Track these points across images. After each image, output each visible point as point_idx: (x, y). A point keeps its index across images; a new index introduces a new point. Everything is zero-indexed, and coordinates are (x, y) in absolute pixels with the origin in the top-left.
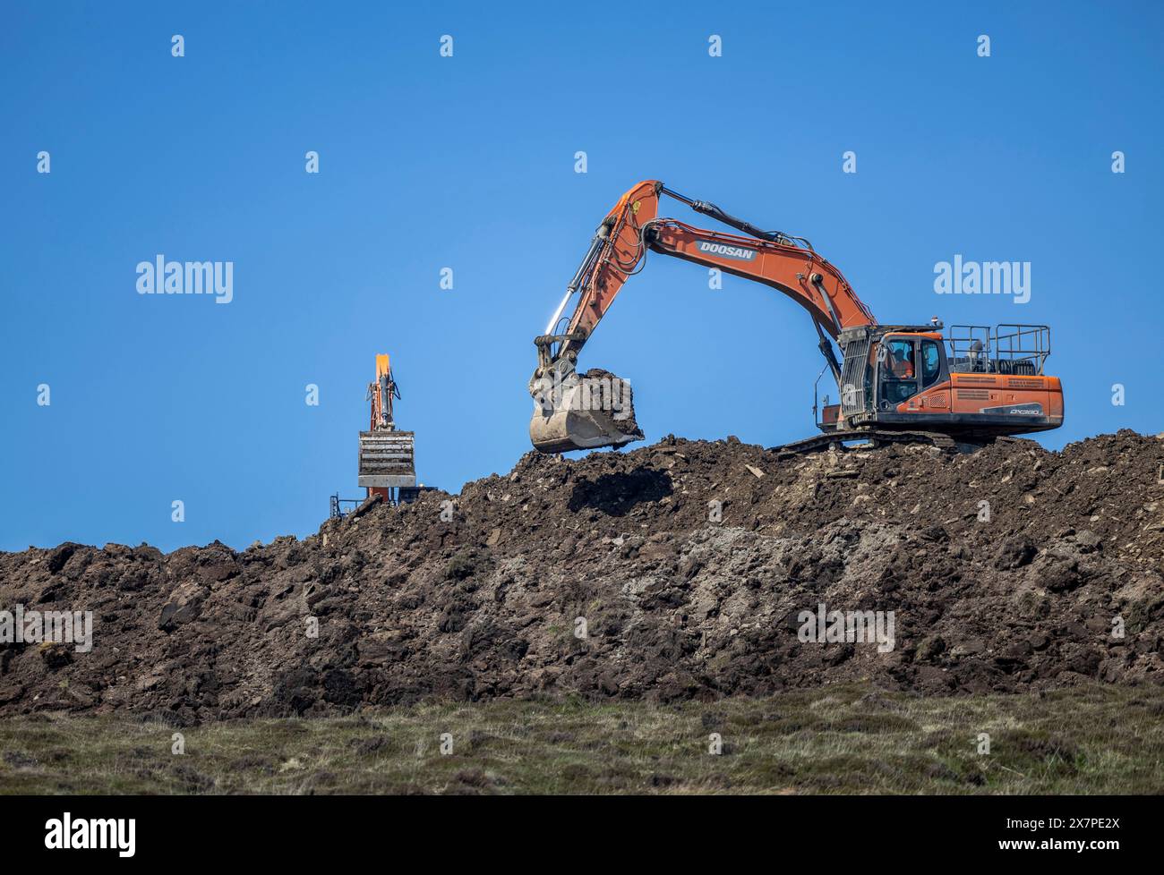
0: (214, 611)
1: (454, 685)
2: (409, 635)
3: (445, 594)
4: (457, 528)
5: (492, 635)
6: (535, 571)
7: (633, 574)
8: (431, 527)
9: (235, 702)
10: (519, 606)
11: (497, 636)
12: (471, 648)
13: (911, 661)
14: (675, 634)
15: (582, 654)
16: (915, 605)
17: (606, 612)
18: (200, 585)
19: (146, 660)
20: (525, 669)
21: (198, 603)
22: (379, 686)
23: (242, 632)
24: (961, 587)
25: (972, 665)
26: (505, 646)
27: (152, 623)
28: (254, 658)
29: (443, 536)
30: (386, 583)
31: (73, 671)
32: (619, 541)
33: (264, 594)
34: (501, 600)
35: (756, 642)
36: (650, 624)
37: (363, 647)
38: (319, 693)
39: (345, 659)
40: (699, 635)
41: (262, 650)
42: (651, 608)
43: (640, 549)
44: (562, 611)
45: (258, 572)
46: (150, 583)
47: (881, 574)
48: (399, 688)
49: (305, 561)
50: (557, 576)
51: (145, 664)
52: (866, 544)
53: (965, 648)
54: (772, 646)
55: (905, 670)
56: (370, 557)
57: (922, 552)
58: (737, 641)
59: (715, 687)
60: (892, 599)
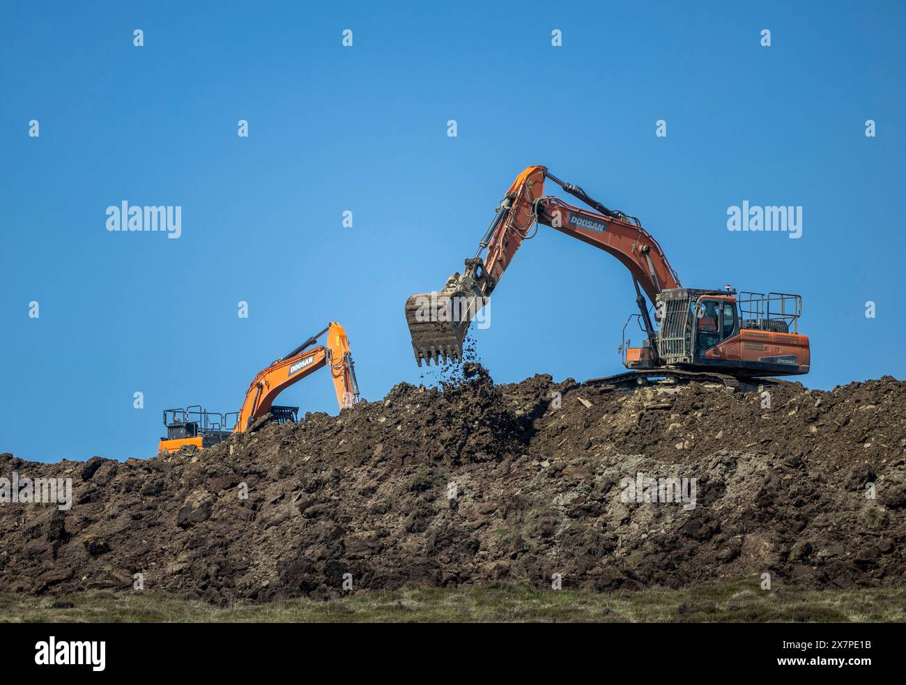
0: (223, 513)
1: (427, 573)
2: (384, 535)
3: (408, 503)
4: (414, 452)
5: (452, 535)
6: (480, 486)
7: (560, 489)
8: (394, 450)
9: (248, 585)
10: (470, 513)
11: (456, 537)
12: (435, 545)
13: (786, 561)
14: (598, 537)
15: (524, 552)
16: (786, 518)
17: (541, 519)
18: (209, 492)
19: (170, 550)
20: (479, 562)
21: (208, 506)
22: (367, 574)
23: (246, 529)
24: (820, 503)
25: (838, 565)
26: (463, 544)
27: (172, 521)
28: (258, 550)
29: (403, 458)
30: (360, 493)
31: (112, 558)
32: (546, 464)
33: (261, 500)
34: (454, 509)
35: (662, 545)
36: (579, 529)
37: (349, 543)
38: (322, 579)
39: (334, 552)
40: (616, 538)
41: (264, 544)
42: (576, 517)
43: (563, 471)
44: (505, 517)
45: (254, 483)
46: (166, 490)
47: (757, 493)
48: (384, 576)
49: (292, 475)
50: (497, 490)
51: (170, 553)
52: (742, 469)
53: (828, 552)
54: (675, 548)
55: (783, 568)
56: (345, 473)
57: (788, 477)
58: (648, 543)
59: (635, 578)
60: (767, 512)
